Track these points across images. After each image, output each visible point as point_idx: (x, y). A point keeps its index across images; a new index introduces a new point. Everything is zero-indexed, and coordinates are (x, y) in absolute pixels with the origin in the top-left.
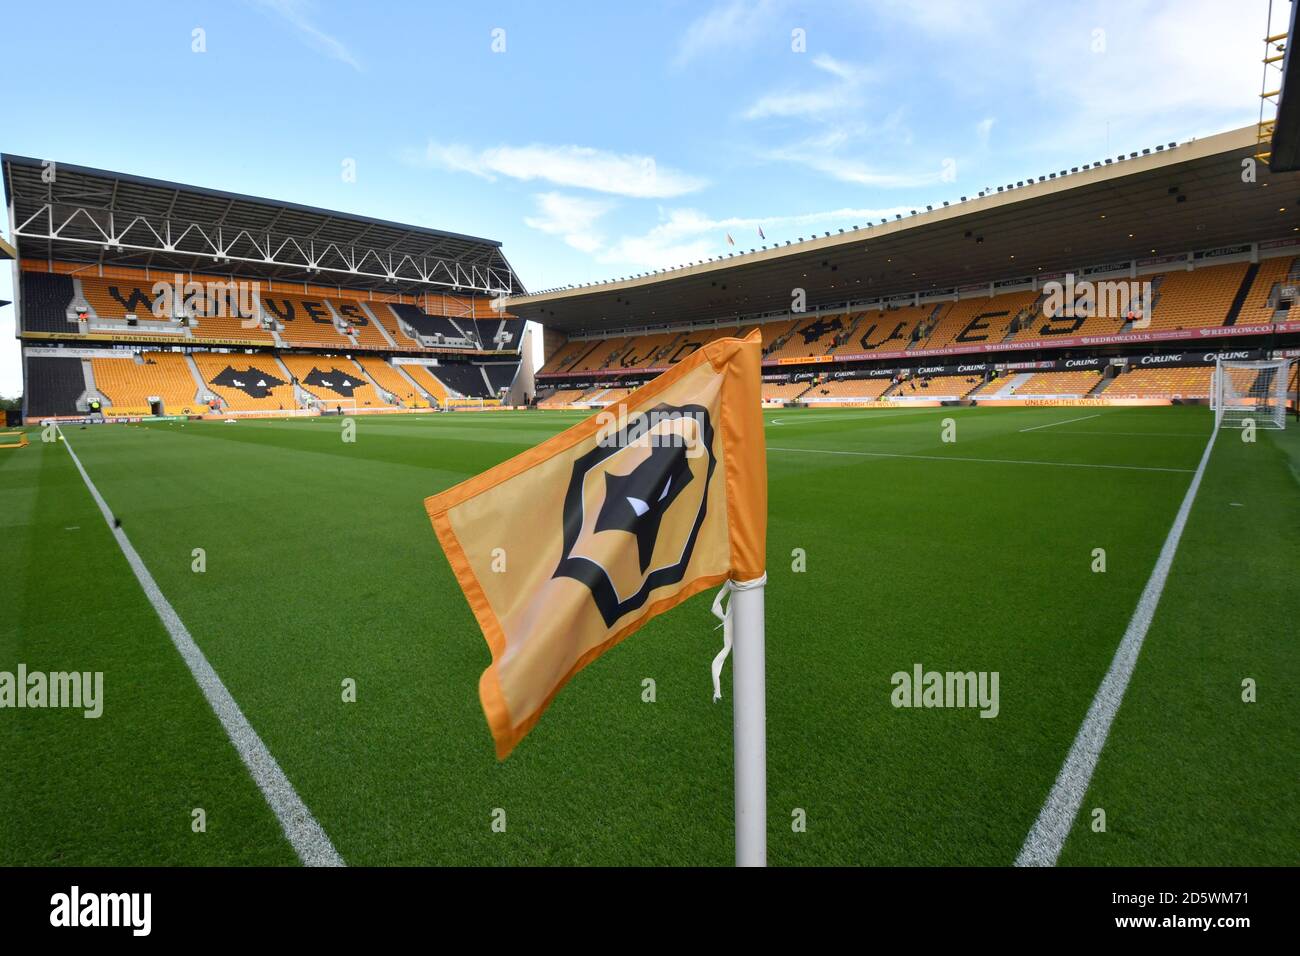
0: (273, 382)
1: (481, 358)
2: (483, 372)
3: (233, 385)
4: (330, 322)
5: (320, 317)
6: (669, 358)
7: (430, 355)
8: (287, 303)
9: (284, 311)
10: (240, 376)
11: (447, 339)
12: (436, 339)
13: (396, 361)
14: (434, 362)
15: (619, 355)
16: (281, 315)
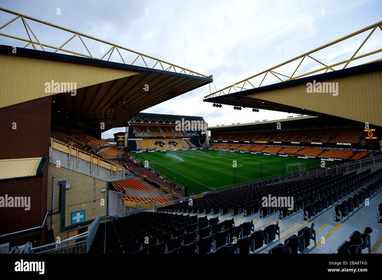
0: (164, 144)
1: (199, 137)
2: (199, 140)
3: (158, 145)
4: (172, 132)
5: (170, 131)
6: (237, 139)
7: (189, 137)
8: (165, 128)
9: (164, 130)
10: (158, 143)
11: (192, 134)
12: (190, 134)
13: (183, 139)
14: (190, 139)
15: (226, 138)
16: (164, 131)
